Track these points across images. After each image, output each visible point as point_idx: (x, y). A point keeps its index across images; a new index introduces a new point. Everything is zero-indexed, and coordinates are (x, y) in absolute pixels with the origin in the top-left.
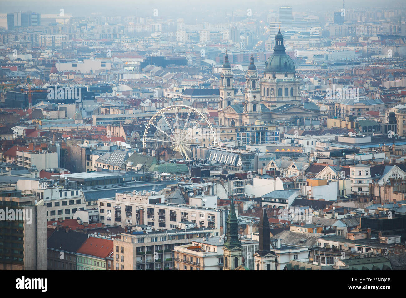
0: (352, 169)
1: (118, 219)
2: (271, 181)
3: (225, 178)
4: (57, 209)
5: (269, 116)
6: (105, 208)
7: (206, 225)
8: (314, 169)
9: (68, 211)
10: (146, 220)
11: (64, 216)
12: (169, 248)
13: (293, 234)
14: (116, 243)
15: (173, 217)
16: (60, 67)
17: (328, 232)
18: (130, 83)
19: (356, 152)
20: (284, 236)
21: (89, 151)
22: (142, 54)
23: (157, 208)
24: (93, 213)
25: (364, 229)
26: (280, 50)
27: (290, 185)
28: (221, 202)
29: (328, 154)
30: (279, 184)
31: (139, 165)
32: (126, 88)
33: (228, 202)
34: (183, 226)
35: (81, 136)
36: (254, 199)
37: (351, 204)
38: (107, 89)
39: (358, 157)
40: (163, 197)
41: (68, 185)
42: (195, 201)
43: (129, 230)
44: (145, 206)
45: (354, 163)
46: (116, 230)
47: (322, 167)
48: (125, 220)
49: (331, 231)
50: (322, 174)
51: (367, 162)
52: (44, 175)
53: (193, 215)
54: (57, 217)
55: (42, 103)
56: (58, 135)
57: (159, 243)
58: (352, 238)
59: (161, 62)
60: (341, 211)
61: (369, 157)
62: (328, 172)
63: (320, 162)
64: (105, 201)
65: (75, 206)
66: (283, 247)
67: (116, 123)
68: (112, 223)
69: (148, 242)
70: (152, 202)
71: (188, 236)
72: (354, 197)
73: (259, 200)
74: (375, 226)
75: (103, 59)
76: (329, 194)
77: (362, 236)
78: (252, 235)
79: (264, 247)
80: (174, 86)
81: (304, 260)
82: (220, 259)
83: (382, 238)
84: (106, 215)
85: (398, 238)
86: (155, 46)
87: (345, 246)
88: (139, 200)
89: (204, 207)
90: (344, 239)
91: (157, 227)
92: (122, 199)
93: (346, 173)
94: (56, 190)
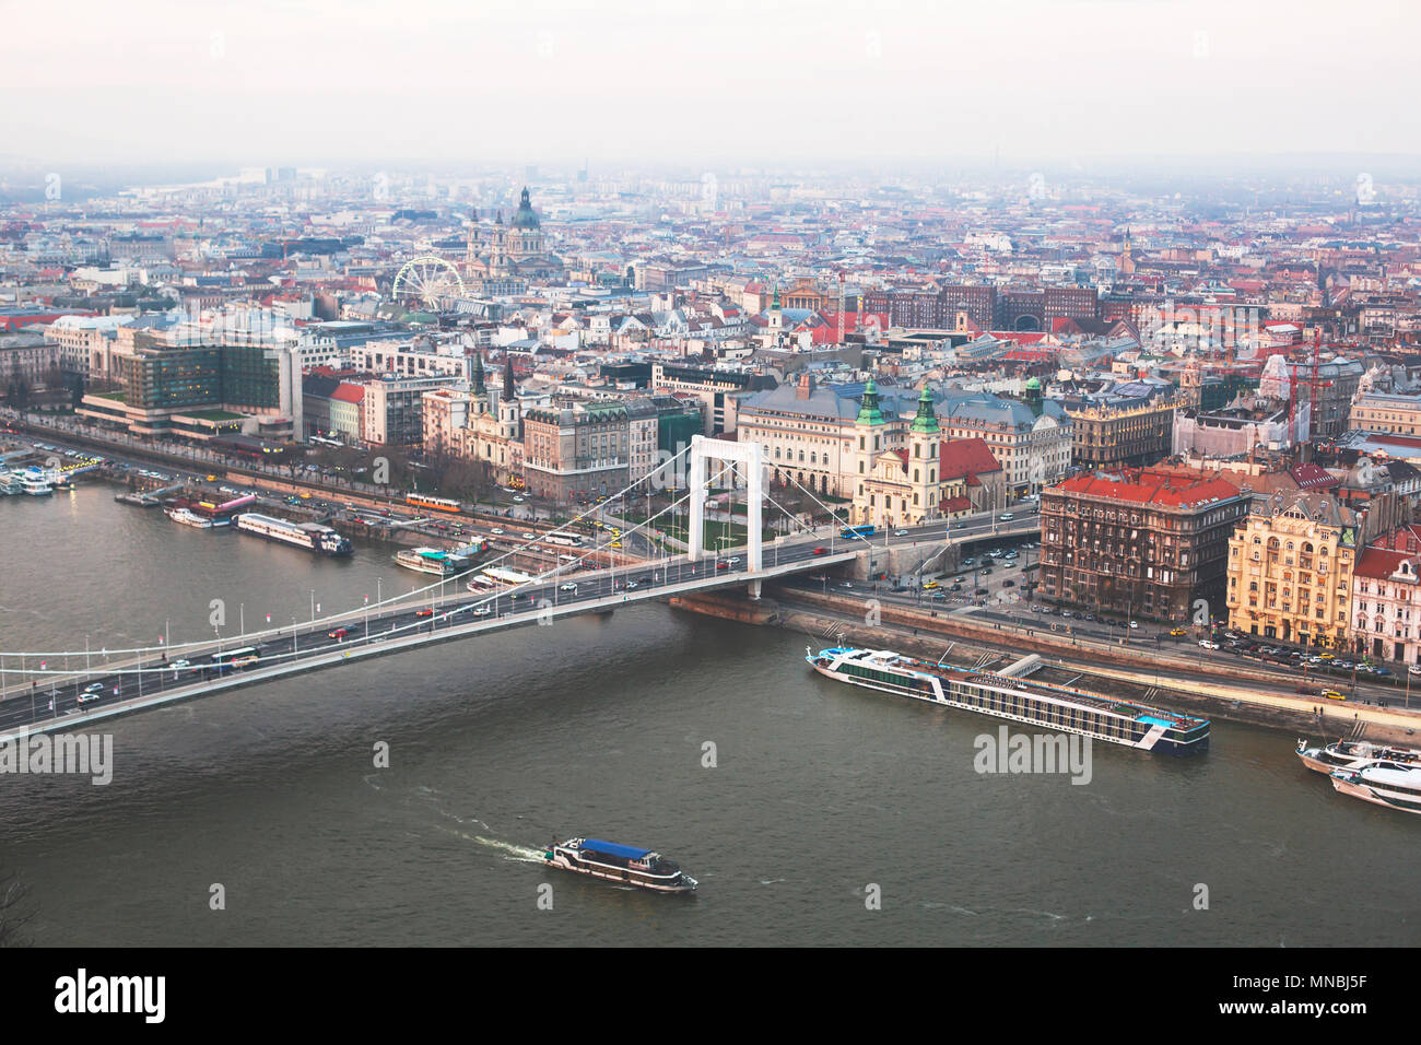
0: (593, 319)
1: (369, 366)
2: (515, 331)
3: (472, 327)
5: (514, 268)
6: (357, 356)
7: (453, 372)
8: (557, 319)
9: (321, 358)
10: (396, 367)
11: (317, 363)
12: (418, 394)
13: (536, 381)
14: (367, 389)
15: (422, 365)
16: (315, 219)
17: (569, 379)
18: (381, 236)
19: (597, 303)
20: (527, 383)
21: (341, 301)
22: (393, 207)
23: (406, 356)
24: (345, 360)
25: (602, 376)
26: (526, 205)
27: (533, 335)
28: (468, 351)
29: (570, 305)
30: (523, 334)
31: (390, 315)
32: (378, 240)
33: (474, 351)
34: (431, 373)
35: (334, 286)
36: (500, 348)
37: (591, 353)
38: (360, 241)
39: (598, 309)
40: (412, 346)
41: (321, 334)
42: (442, 350)
43: (379, 376)
44: (395, 354)
45: (594, 314)
46: (367, 377)
47: (564, 318)
48: (376, 367)
49: (572, 378)
50: (564, 325)
51: (607, 313)
52: (299, 323)
53: (441, 363)
54: (311, 363)
55: (297, 254)
56: (312, 286)
57: (408, 389)
58: (591, 385)
59: (411, 215)
60: (581, 359)
61: (608, 308)
62: (570, 323)
63: (563, 313)
64: (357, 349)
65: (328, 353)
66: (527, 394)
67: (368, 274)
68: (363, 370)
69: (397, 388)
70: (401, 350)
71: (436, 383)
72: (594, 346)
73: (504, 349)
74: (612, 373)
75: (356, 212)
76: (570, 343)
77: (600, 383)
78: (497, 382)
79: (509, 394)
80: (424, 238)
81: (545, 406)
82: (467, 404)
83: (619, 385)
84: (357, 362)
85: (633, 385)
86: (406, 199)
87: (585, 392)
88: (389, 349)
89: (452, 355)
90: (584, 386)
91: (406, 374)
92: (373, 348)
93: (587, 323)
94: (310, 338)
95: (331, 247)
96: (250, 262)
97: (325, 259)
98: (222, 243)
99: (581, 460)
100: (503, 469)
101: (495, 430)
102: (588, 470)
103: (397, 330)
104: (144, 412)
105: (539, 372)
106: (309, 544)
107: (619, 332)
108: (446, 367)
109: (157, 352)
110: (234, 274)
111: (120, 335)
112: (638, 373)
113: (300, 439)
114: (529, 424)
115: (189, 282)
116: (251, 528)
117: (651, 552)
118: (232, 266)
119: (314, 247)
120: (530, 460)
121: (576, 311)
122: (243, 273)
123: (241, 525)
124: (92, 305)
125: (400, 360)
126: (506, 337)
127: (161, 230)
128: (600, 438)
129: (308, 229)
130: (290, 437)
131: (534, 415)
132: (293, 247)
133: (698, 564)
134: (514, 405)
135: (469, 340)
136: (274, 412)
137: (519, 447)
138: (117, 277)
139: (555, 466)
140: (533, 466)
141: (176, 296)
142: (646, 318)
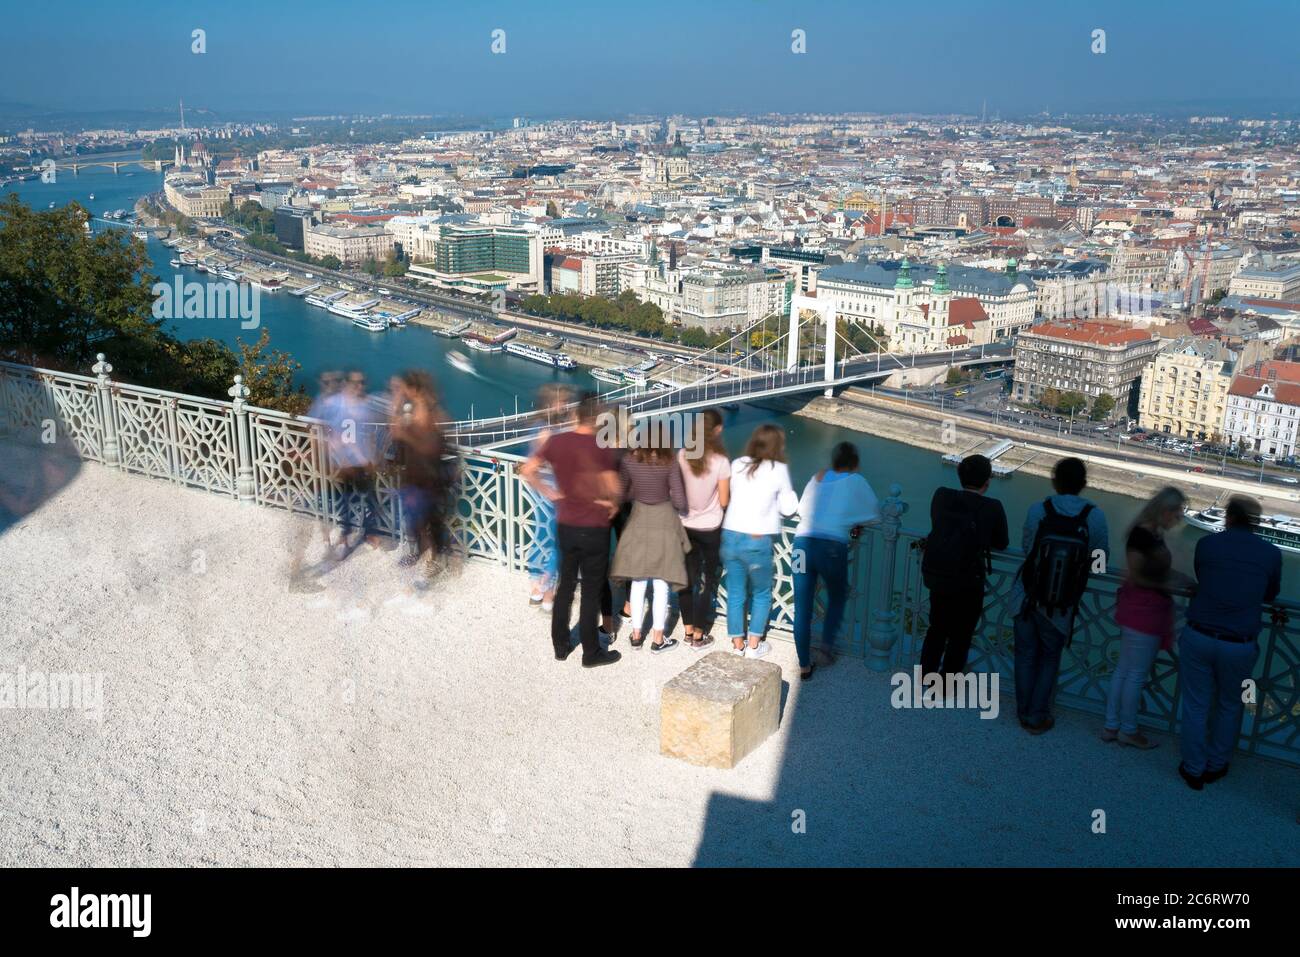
0: (723, 218)
1: (584, 247)
2: (674, 225)
4: (551, 240)
6: (576, 240)
7: (636, 251)
8: (700, 218)
9: (554, 242)
10: (601, 248)
11: (552, 245)
12: (615, 266)
13: (689, 257)
14: (584, 261)
15: (617, 247)
16: (543, 153)
17: (709, 256)
18: (585, 163)
19: (725, 207)
20: (684, 258)
22: (591, 144)
23: (607, 240)
24: (569, 244)
25: (730, 255)
27: (686, 226)
28: (645, 238)
29: (708, 208)
30: (678, 227)
31: (595, 215)
32: (584, 166)
33: (649, 238)
34: (624, 252)
35: (559, 196)
36: (664, 236)
37: (722, 239)
38: (573, 167)
39: (726, 211)
40: (610, 235)
41: (553, 227)
42: (629, 237)
43: (590, 254)
44: (600, 240)
45: (724, 214)
46: (582, 254)
47: (704, 217)
48: (588, 249)
49: (711, 256)
50: (703, 222)
51: (731, 214)
52: (539, 221)
53: (627, 245)
54: (547, 245)
55: (534, 176)
56: (545, 196)
57: (609, 262)
58: (724, 260)
59: (603, 149)
60: (716, 243)
61: (732, 210)
62: (707, 220)
63: (703, 213)
64: (576, 236)
65: (558, 239)
66: (683, 266)
67: (579, 188)
68: (580, 250)
69: (602, 262)
70: (604, 237)
71: (627, 258)
72: (724, 235)
73: (667, 236)
74: (736, 252)
75: (570, 148)
76: (708, 233)
77: (731, 259)
78: (665, 257)
79: (673, 267)
80: (612, 164)
81: (696, 273)
82: (646, 272)
83: (741, 260)
84: (576, 245)
85: (750, 261)
86: (599, 139)
87: (719, 265)
88: (596, 236)
89: (635, 241)
90: (719, 261)
91: (607, 253)
92: (586, 236)
93: (719, 220)
94: (547, 229)
95: (555, 171)
96: (505, 181)
97: (551, 178)
98: (487, 169)
99: (719, 308)
100: (668, 313)
101: (664, 288)
102: (722, 315)
103: (599, 224)
104: (447, 276)
105: (690, 251)
106: (551, 362)
107: (741, 225)
108: (632, 248)
109: (455, 239)
110: (497, 188)
111: (431, 227)
112: (754, 252)
113: (542, 293)
114: (685, 285)
115: (470, 194)
116: (515, 351)
117: (765, 366)
118: (494, 184)
119: (544, 171)
120: (685, 307)
121: (713, 213)
122: (502, 188)
123: (509, 349)
124: (411, 209)
125: (603, 243)
126: (667, 229)
127: (450, 160)
128: (730, 294)
129: (539, 159)
130: (536, 291)
131: (688, 279)
132: (533, 171)
133: (794, 376)
134: (675, 273)
135: (647, 230)
136: (525, 275)
137: (680, 301)
138: (426, 190)
139: (702, 312)
140: (688, 311)
141: (462, 202)
142: (757, 217)
